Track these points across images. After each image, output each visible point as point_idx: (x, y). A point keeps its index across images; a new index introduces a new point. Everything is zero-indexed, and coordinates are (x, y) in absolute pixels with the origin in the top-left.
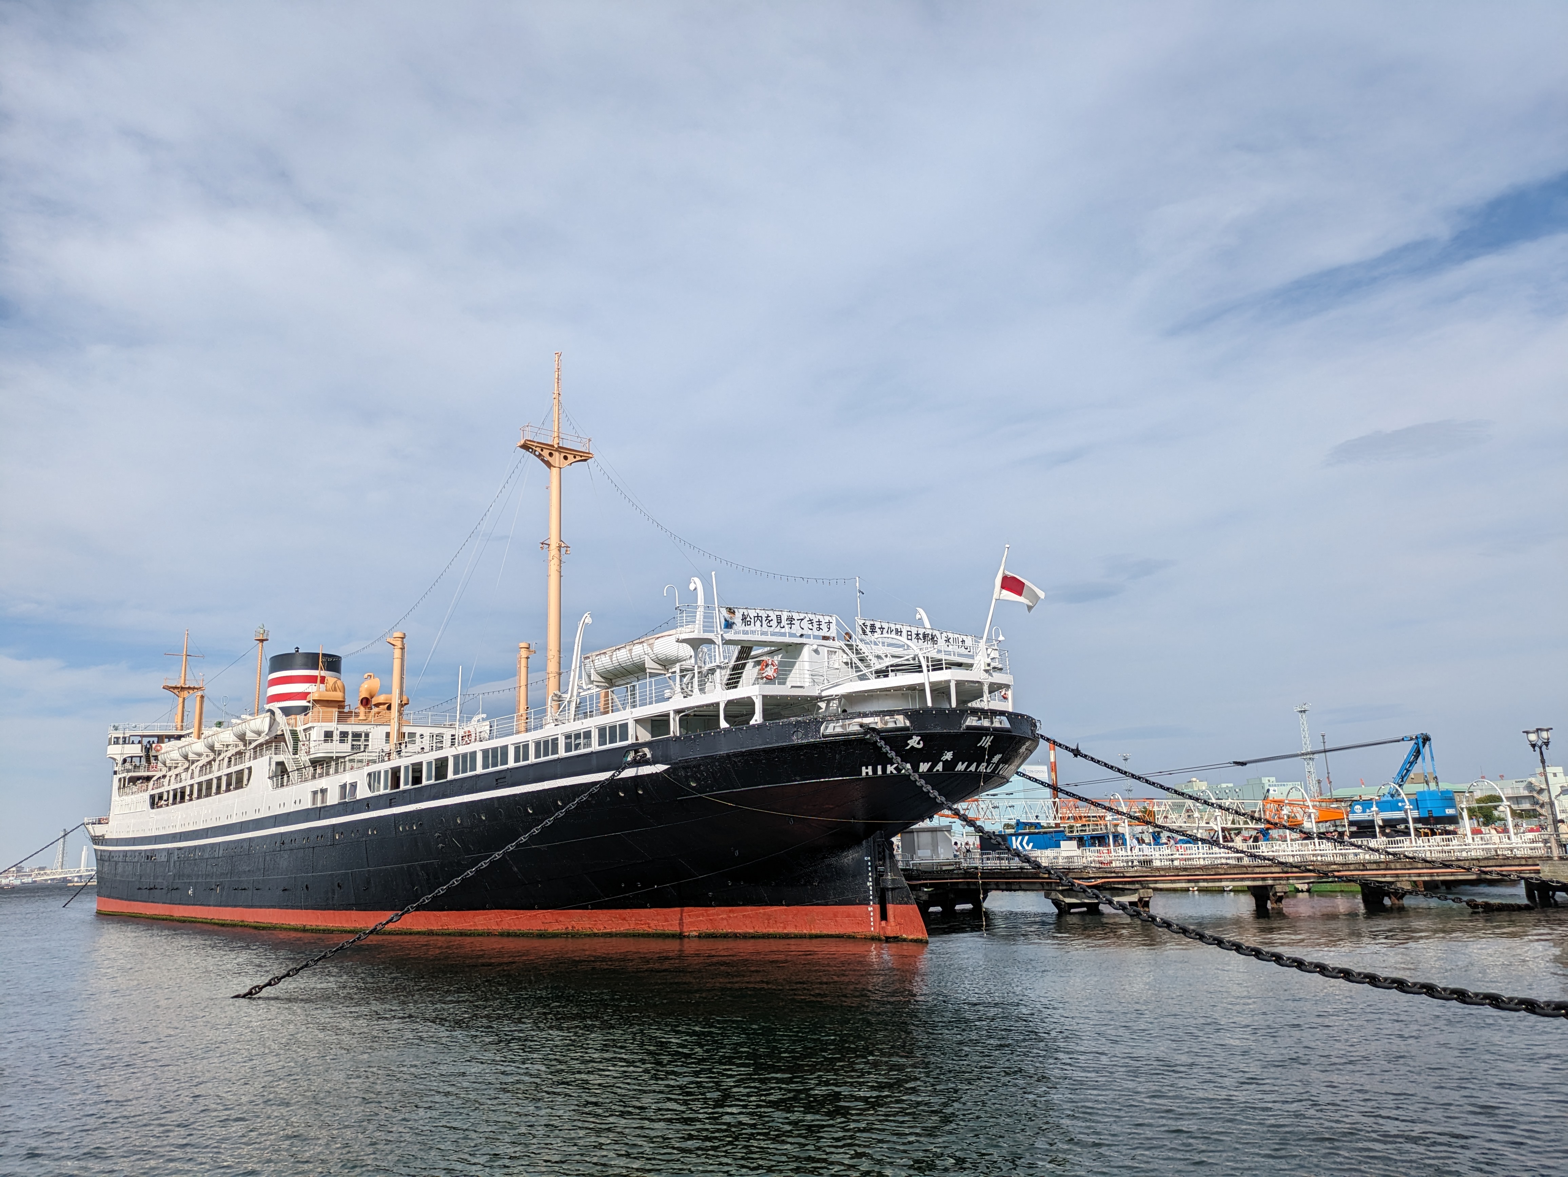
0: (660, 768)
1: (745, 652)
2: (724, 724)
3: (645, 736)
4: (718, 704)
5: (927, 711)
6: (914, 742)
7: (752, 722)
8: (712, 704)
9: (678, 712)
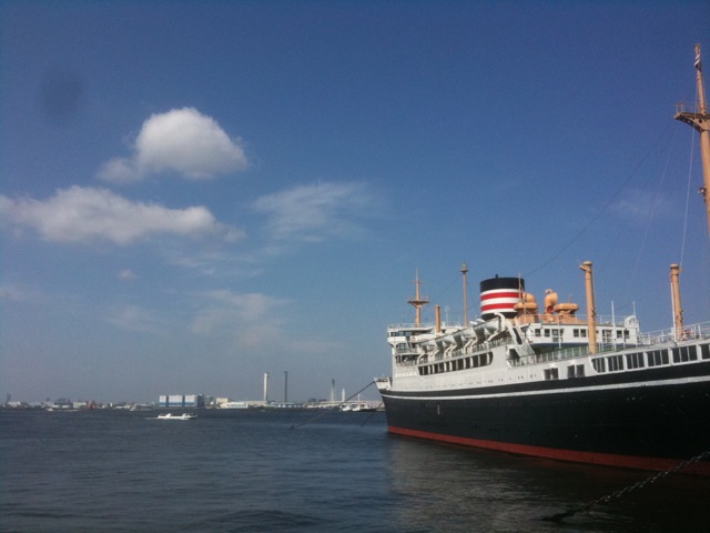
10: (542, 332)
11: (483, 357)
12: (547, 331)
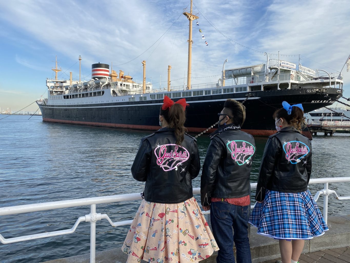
0: (257, 98)
2: (279, 89)
7: (288, 88)
8: (275, 84)
9: (263, 85)
10: (123, 85)
11: (99, 93)
12: (124, 85)
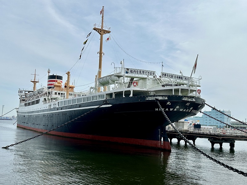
0: (110, 105)
1: (132, 79)
2: (124, 96)
3: (108, 98)
4: (123, 91)
5: (173, 96)
6: (168, 103)
7: (130, 96)
9: (114, 93)
10: (57, 94)
11: (38, 101)
